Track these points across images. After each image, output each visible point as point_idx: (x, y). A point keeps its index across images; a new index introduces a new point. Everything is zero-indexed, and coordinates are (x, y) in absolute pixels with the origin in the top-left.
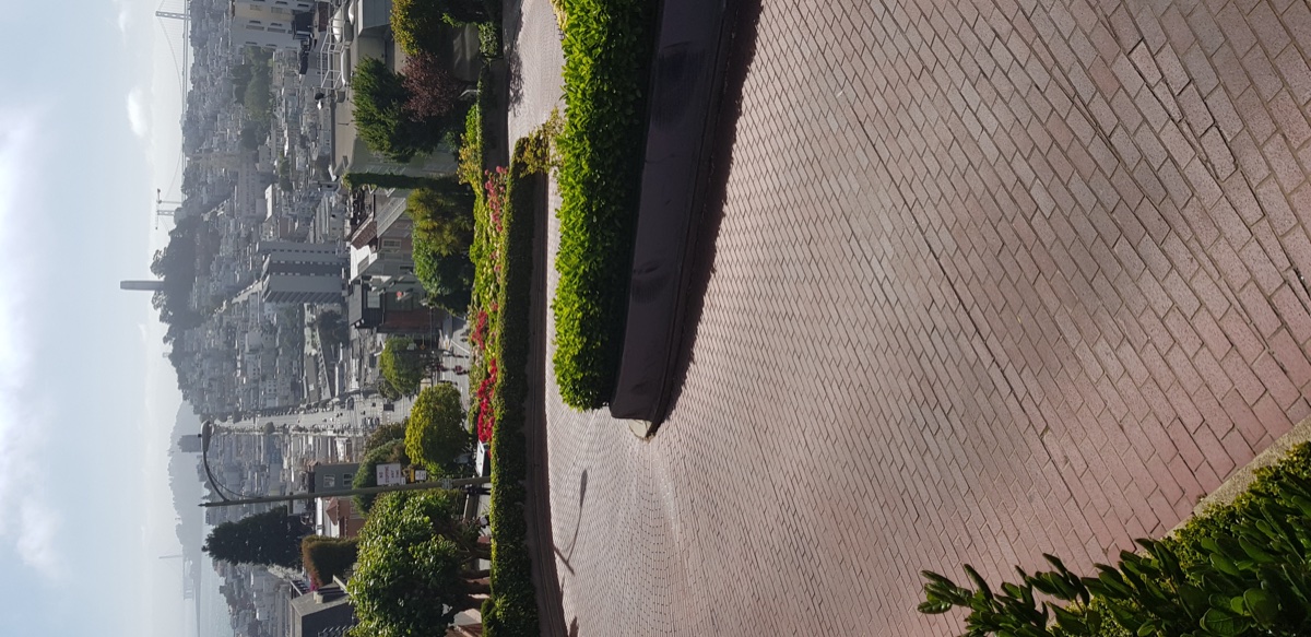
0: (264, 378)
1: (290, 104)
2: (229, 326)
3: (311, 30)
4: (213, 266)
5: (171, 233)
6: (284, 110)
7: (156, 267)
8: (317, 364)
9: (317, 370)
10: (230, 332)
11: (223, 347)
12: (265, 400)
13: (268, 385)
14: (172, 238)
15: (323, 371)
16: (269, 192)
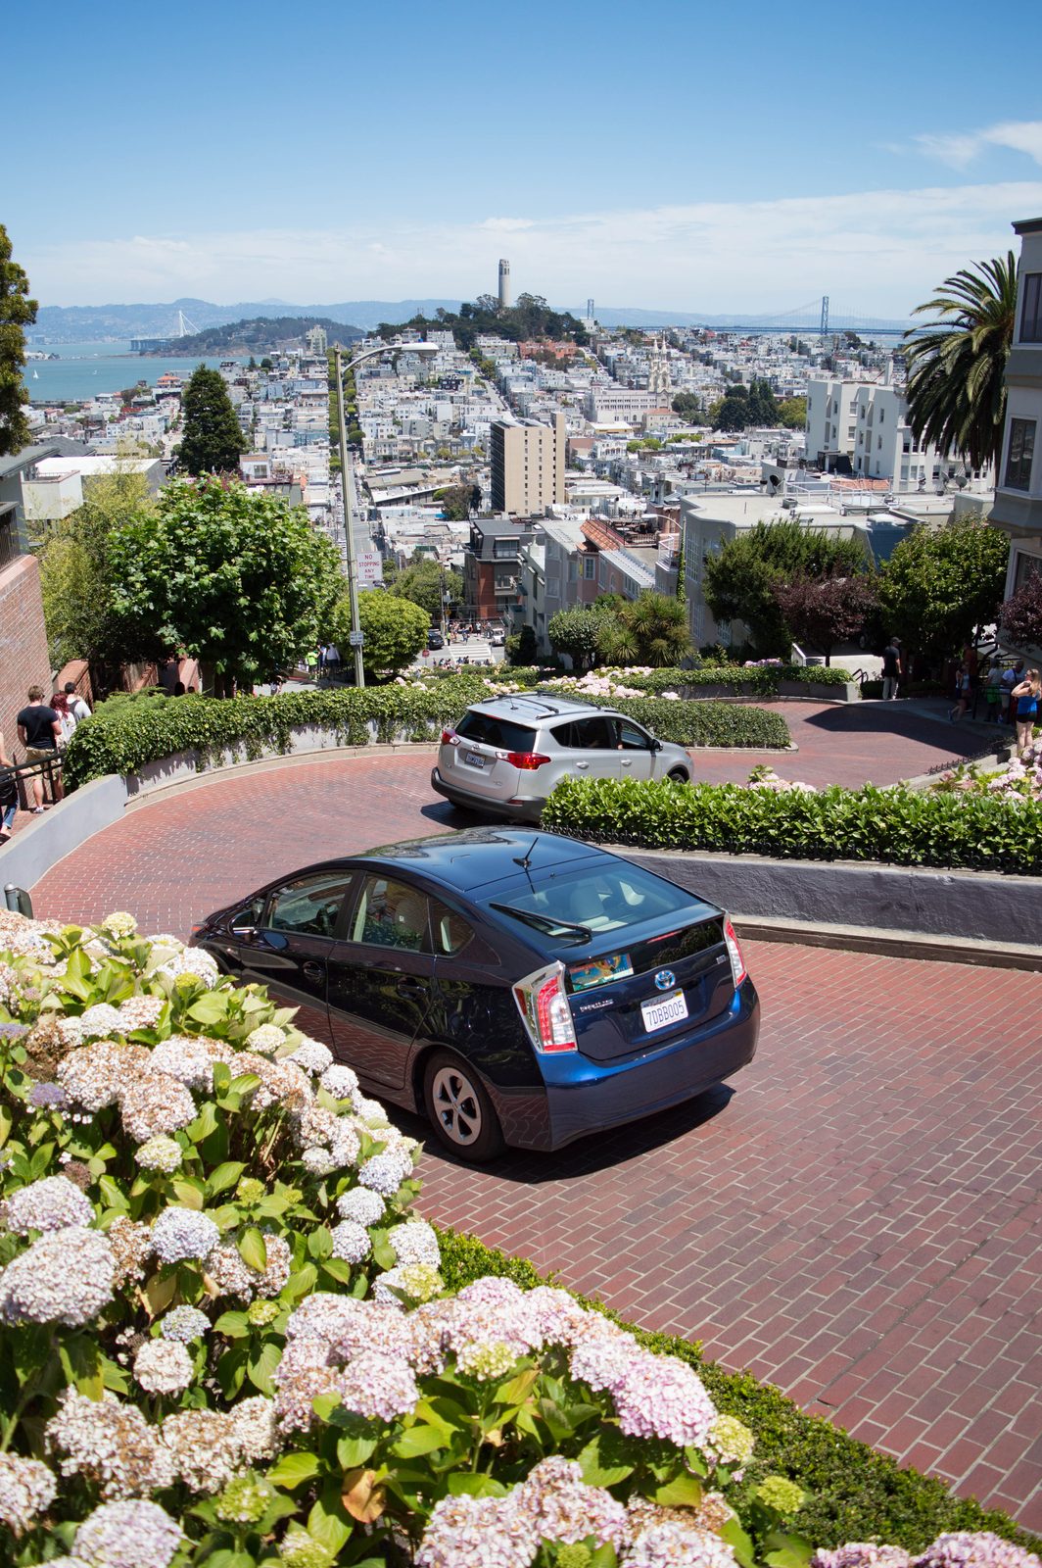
0: (395, 423)
1: (732, 449)
2: (458, 382)
3: (831, 471)
4: (530, 363)
5: (568, 316)
6: (723, 442)
7: (526, 299)
8: (416, 485)
9: (408, 485)
10: (453, 384)
11: (434, 376)
12: (371, 425)
13: (389, 429)
14: (563, 316)
15: (407, 492)
16: (622, 425)
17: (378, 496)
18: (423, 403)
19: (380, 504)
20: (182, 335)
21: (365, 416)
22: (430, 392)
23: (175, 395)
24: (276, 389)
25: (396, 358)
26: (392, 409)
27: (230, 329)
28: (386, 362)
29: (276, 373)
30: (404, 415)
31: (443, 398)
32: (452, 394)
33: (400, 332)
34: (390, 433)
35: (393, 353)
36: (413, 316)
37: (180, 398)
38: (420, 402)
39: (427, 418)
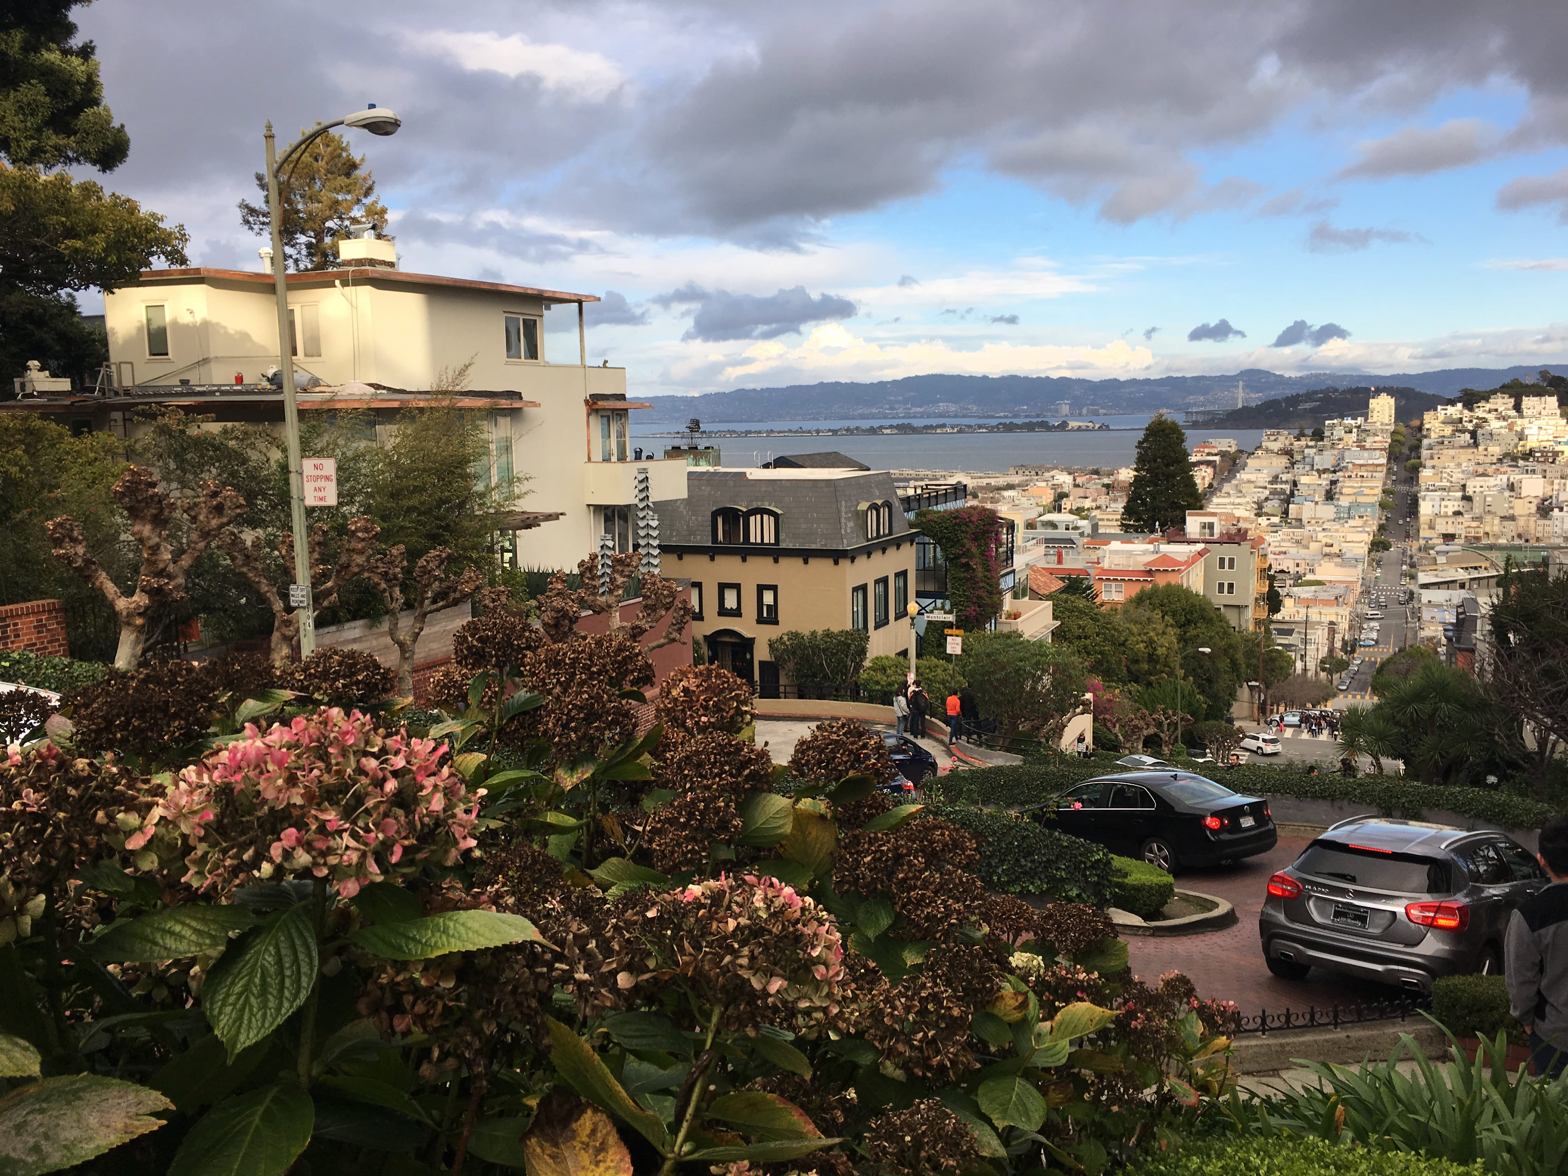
0: (1465, 498)
8: (1475, 567)
9: (1466, 568)
11: (1524, 447)
12: (1433, 500)
13: (1456, 504)
17: (1423, 578)
18: (1504, 478)
19: (1425, 586)
20: (1240, 406)
21: (1428, 490)
22: (1517, 466)
23: (1208, 463)
24: (1326, 460)
25: (1477, 426)
26: (1463, 482)
27: (1294, 400)
28: (1463, 431)
29: (1326, 442)
30: (1478, 490)
31: (1533, 472)
32: (1544, 467)
33: (1487, 400)
34: (1456, 509)
35: (1475, 421)
36: (1507, 381)
37: (1214, 467)
38: (1500, 476)
39: (1507, 493)
